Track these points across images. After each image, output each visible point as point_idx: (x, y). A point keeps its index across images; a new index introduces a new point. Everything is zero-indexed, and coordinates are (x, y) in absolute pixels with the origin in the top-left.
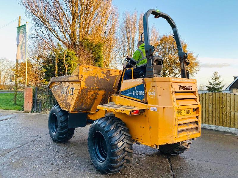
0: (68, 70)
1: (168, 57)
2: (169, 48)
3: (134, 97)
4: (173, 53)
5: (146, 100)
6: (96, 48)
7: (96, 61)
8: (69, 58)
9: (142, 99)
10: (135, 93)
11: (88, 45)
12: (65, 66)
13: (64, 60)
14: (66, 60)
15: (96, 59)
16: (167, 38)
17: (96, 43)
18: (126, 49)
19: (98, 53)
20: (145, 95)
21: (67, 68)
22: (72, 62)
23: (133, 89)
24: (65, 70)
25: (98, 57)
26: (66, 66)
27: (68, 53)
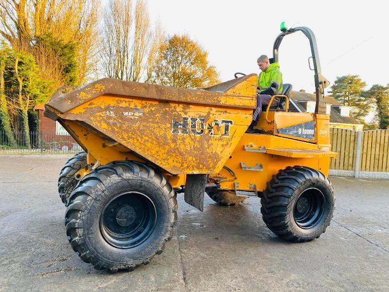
0: (22, 87)
1: (180, 70)
2: (182, 56)
3: (299, 136)
4: (188, 64)
5: (316, 139)
6: (66, 51)
7: (67, 72)
8: (23, 67)
9: (311, 138)
10: (302, 131)
11: (52, 44)
12: (17, 80)
13: (17, 70)
14: (19, 70)
15: (67, 68)
16: (179, 39)
17: (65, 42)
18: (114, 51)
19: (69, 58)
20: (315, 135)
21: (21, 84)
22: (31, 74)
23: (300, 126)
24: (19, 85)
25: (70, 65)
26: (19, 79)
27: (23, 59)
